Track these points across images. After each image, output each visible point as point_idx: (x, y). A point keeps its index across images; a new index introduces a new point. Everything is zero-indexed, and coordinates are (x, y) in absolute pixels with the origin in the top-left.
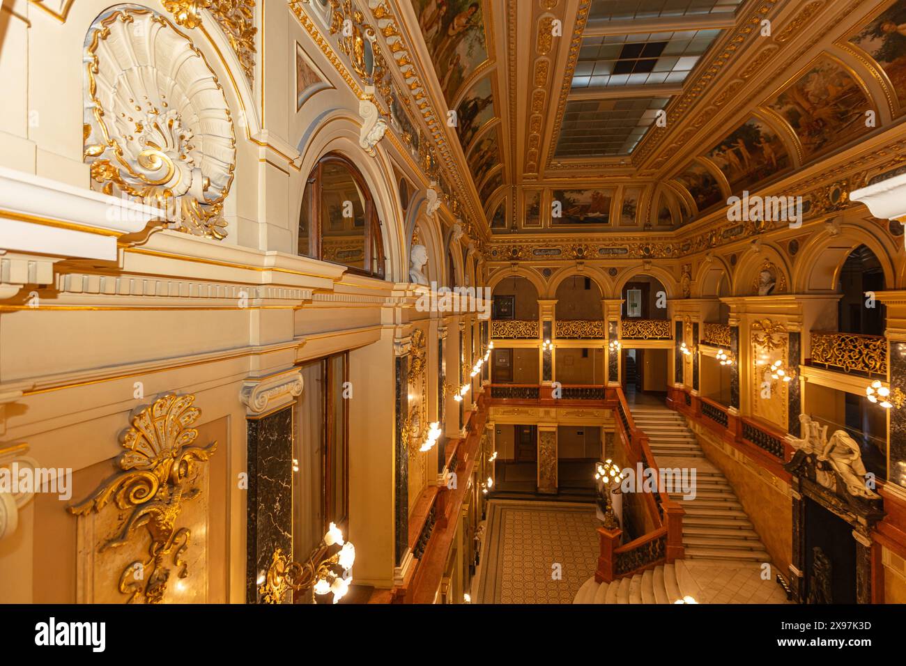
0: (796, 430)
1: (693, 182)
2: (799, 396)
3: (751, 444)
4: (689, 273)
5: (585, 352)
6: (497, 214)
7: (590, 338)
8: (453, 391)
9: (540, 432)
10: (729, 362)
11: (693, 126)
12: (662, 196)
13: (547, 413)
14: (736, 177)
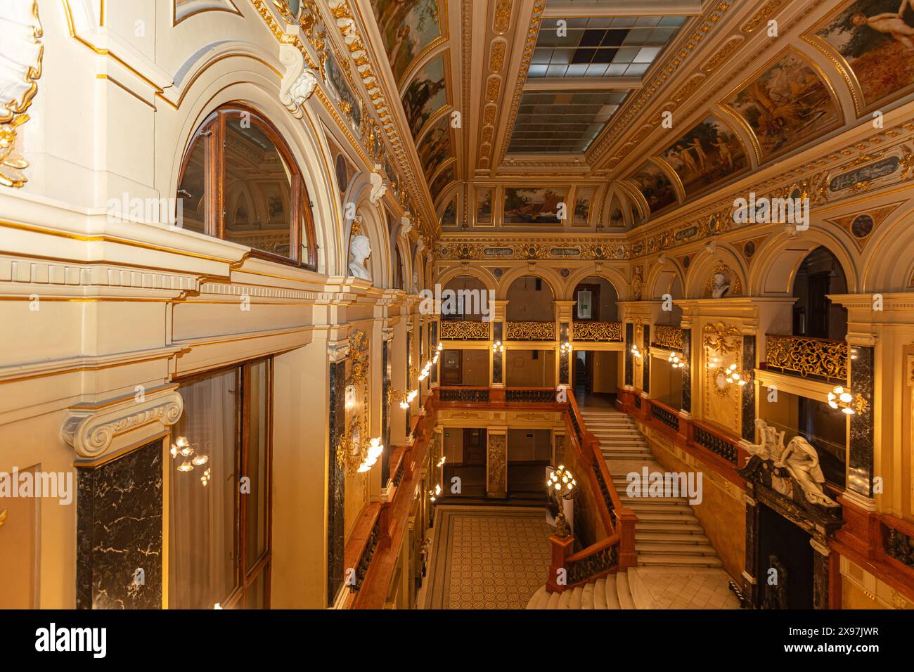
0: (750, 434)
1: (646, 183)
2: (754, 400)
3: (702, 447)
4: (641, 275)
5: (535, 354)
6: (447, 211)
7: (541, 340)
8: (399, 397)
9: (490, 436)
10: (681, 365)
11: (650, 123)
12: (615, 196)
13: (497, 416)
14: (691, 178)
